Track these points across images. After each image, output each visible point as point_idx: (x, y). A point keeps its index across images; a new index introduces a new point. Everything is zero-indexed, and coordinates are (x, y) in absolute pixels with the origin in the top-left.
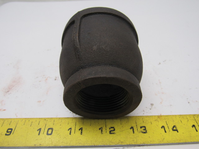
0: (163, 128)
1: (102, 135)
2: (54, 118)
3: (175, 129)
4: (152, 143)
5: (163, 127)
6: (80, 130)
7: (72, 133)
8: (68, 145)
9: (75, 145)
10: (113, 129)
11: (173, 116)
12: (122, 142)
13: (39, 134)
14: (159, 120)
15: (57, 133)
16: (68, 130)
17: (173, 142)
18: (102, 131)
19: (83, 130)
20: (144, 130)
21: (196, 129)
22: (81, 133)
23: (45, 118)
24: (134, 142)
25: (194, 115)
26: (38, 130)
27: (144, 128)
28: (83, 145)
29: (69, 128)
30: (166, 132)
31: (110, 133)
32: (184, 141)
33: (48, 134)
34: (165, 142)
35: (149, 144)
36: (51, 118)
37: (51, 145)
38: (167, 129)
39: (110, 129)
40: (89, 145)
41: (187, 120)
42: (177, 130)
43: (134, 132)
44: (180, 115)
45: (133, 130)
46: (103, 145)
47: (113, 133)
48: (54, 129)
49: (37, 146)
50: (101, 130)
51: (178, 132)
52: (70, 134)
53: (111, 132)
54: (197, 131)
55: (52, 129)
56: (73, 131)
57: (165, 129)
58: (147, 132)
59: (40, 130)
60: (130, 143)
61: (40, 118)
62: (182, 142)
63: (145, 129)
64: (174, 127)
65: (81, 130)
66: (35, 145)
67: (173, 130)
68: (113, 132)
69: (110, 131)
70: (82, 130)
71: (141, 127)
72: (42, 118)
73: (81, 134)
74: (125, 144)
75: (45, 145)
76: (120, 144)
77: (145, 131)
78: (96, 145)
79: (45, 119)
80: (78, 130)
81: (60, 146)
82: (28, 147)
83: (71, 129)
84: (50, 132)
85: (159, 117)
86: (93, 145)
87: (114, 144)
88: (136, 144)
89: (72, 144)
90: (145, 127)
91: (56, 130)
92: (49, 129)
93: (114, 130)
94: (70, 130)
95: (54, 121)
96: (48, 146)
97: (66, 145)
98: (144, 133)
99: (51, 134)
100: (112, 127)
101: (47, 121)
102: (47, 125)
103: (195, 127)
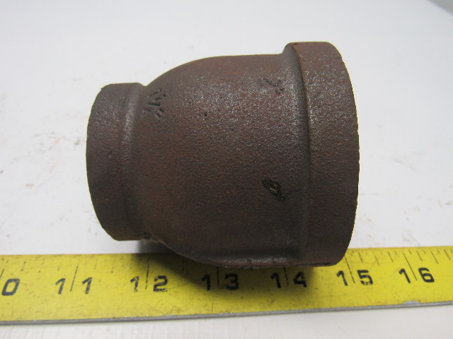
0: (275, 278)
1: (137, 294)
2: (26, 256)
3: (300, 279)
5: (275, 275)
6: (84, 282)
7: (63, 291)
8: (51, 318)
9: (67, 318)
10: (162, 281)
12: (179, 310)
15: (28, 290)
16: (57, 284)
17: (292, 308)
18: (136, 285)
19: (92, 284)
20: (232, 281)
21: (344, 280)
22: (88, 289)
23: (4, 256)
24: (206, 308)
27: (233, 278)
28: (86, 317)
29: (60, 278)
30: (279, 286)
31: (155, 289)
32: (316, 306)
33: (5, 293)
35: (239, 312)
36: (19, 256)
37: (8, 319)
38: (283, 281)
39: (156, 280)
40: (100, 317)
42: (303, 282)
43: (209, 286)
45: (209, 282)
46: (135, 316)
47: (161, 290)
48: (21, 281)
50: (134, 283)
51: (305, 286)
52: (60, 293)
53: (159, 287)
54: (346, 284)
55: (17, 281)
56: (67, 285)
57: (278, 281)
58: (239, 286)
63: (235, 281)
64: (299, 274)
65: (86, 283)
67: (296, 282)
68: (163, 287)
69: (156, 286)
70: (89, 283)
71: (227, 277)
73: (87, 293)
74: (185, 313)
76: (174, 313)
77: (234, 285)
78: (117, 316)
79: (3, 258)
80: (81, 283)
81: (32, 321)
83: (63, 280)
84: (10, 289)
86: (111, 316)
87: (160, 315)
88: (210, 312)
89: (60, 316)
90: (235, 276)
91: (25, 285)
92: (10, 281)
93: (166, 282)
94: (61, 283)
95: (25, 263)
96: (3, 319)
97: (45, 318)
98: (233, 288)
99: (12, 293)
100: (160, 277)
101: (7, 261)
102: (5, 272)
103: (343, 276)
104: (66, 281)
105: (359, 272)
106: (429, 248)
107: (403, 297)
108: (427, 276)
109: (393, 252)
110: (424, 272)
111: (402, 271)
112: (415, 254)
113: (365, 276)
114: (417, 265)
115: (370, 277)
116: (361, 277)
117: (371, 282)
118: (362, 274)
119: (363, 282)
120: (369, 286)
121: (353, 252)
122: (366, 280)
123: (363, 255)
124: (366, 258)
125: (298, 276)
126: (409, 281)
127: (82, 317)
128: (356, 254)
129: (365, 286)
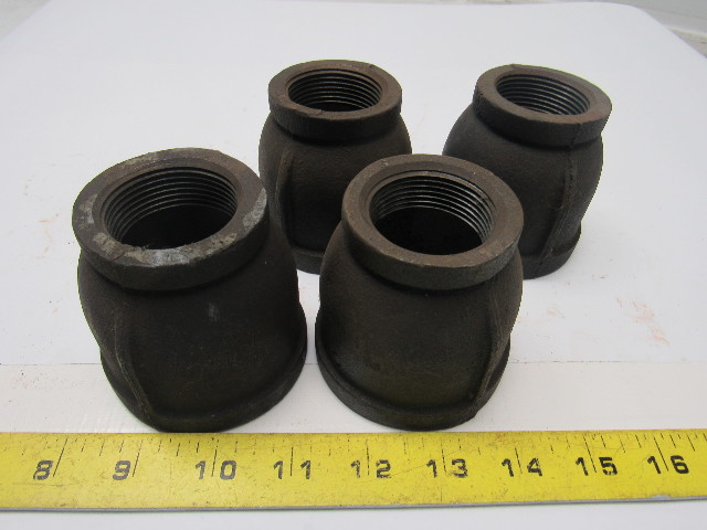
0: (507, 466)
1: (360, 480)
3: (534, 466)
4: (477, 501)
5: (507, 462)
6: (303, 466)
7: (283, 476)
8: (276, 504)
9: (293, 505)
10: (385, 465)
11: (534, 433)
12: (406, 499)
13: (201, 477)
14: (499, 444)
15: (246, 474)
16: (275, 467)
17: (527, 500)
18: (358, 470)
19: (311, 467)
20: (460, 468)
21: (584, 469)
22: (308, 474)
24: (435, 497)
25: (586, 433)
26: (197, 466)
27: (461, 464)
28: (313, 505)
29: (277, 461)
30: (512, 475)
31: (379, 475)
32: (553, 498)
33: (223, 476)
34: (508, 498)
35: (469, 503)
37: (234, 505)
38: (515, 468)
39: (378, 465)
40: (326, 504)
41: (566, 445)
42: (538, 471)
43: (435, 472)
44: (553, 433)
45: (435, 468)
46: (361, 504)
47: (385, 476)
48: (237, 463)
49: (199, 505)
50: (355, 467)
51: (541, 475)
52: (280, 477)
53: (382, 473)
54: (586, 474)
55: (233, 464)
56: (286, 469)
57: (510, 468)
58: (468, 473)
59: (202, 465)
60: (427, 502)
62: (547, 499)
63: (463, 467)
64: (534, 461)
65: (305, 467)
66: (194, 504)
67: (531, 470)
68: (386, 473)
69: (378, 472)
70: (308, 467)
71: (454, 463)
73: (308, 478)
74: (414, 502)
75: (219, 504)
76: (402, 502)
77: (462, 472)
78: (344, 504)
80: (300, 468)
83: (280, 463)
84: (228, 472)
85: (500, 435)
86: (337, 504)
87: (387, 503)
88: (439, 502)
89: (284, 504)
90: (463, 461)
91: (243, 467)
92: (225, 463)
93: (388, 468)
94: (279, 466)
95: (237, 443)
96: (227, 505)
97: (270, 504)
98: (461, 476)
99: (231, 477)
100: (382, 462)
101: (218, 441)
102: (218, 454)
103: (583, 465)
104: (284, 464)
105: (602, 459)
106: (685, 431)
107: (650, 490)
108: (680, 465)
109: (640, 436)
110: (677, 461)
111: (652, 459)
112: (668, 439)
113: (608, 465)
114: (668, 452)
115: (613, 466)
116: (604, 466)
117: (615, 472)
119: (605, 472)
120: (613, 476)
121: (595, 435)
122: (610, 469)
123: (606, 438)
124: (609, 443)
125: (532, 463)
126: (659, 472)
128: (598, 438)
129: (608, 476)
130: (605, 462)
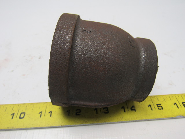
0: (123, 108)
1: (69, 116)
2: (27, 104)
6: (49, 113)
7: (42, 116)
8: (38, 126)
9: (44, 126)
10: (79, 111)
13: (12, 118)
15: (29, 116)
16: (39, 113)
18: (69, 113)
19: (52, 113)
20: (106, 110)
22: (51, 115)
26: (11, 115)
27: (106, 109)
28: (51, 126)
30: (125, 111)
32: (140, 119)
33: (20, 118)
36: (24, 104)
37: (22, 127)
39: (76, 111)
40: (56, 125)
42: (135, 110)
43: (97, 112)
46: (69, 125)
48: (26, 113)
49: (10, 128)
52: (41, 117)
53: (78, 114)
54: (152, 110)
55: (24, 113)
56: (43, 114)
58: (109, 112)
59: (13, 114)
61: (14, 104)
62: (138, 119)
63: (107, 110)
65: (50, 113)
66: (8, 128)
67: (132, 110)
68: (79, 113)
69: (76, 113)
70: (51, 113)
71: (104, 109)
72: (15, 104)
73: (50, 117)
75: (17, 128)
76: (84, 123)
77: (107, 112)
78: (63, 125)
79: (18, 105)
80: (48, 113)
81: (31, 128)
82: (1, 129)
83: (41, 112)
84: (22, 116)
86: (60, 125)
89: (41, 126)
91: (28, 114)
92: (22, 113)
93: (80, 112)
94: (40, 113)
95: (27, 106)
96: (20, 128)
97: (36, 127)
98: (106, 113)
99: (23, 118)
101: (20, 106)
102: (20, 110)
103: (151, 107)
104: (42, 112)
105: (157, 105)
107: (176, 114)
109: (171, 96)
110: (184, 104)
111: (175, 104)
112: (180, 97)
113: (160, 106)
114: (181, 101)
115: (162, 107)
116: (158, 107)
117: (162, 109)
118: (158, 106)
119: (159, 109)
120: (162, 110)
121: (154, 97)
122: (160, 108)
123: (159, 98)
124: (160, 99)
125: (132, 107)
126: (178, 108)
127: (49, 126)
128: (156, 98)
129: (160, 110)
130: (159, 105)
